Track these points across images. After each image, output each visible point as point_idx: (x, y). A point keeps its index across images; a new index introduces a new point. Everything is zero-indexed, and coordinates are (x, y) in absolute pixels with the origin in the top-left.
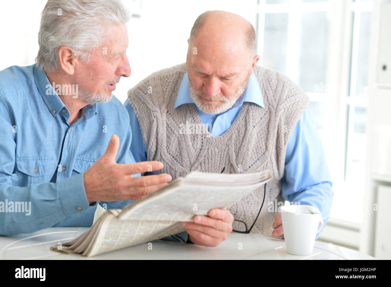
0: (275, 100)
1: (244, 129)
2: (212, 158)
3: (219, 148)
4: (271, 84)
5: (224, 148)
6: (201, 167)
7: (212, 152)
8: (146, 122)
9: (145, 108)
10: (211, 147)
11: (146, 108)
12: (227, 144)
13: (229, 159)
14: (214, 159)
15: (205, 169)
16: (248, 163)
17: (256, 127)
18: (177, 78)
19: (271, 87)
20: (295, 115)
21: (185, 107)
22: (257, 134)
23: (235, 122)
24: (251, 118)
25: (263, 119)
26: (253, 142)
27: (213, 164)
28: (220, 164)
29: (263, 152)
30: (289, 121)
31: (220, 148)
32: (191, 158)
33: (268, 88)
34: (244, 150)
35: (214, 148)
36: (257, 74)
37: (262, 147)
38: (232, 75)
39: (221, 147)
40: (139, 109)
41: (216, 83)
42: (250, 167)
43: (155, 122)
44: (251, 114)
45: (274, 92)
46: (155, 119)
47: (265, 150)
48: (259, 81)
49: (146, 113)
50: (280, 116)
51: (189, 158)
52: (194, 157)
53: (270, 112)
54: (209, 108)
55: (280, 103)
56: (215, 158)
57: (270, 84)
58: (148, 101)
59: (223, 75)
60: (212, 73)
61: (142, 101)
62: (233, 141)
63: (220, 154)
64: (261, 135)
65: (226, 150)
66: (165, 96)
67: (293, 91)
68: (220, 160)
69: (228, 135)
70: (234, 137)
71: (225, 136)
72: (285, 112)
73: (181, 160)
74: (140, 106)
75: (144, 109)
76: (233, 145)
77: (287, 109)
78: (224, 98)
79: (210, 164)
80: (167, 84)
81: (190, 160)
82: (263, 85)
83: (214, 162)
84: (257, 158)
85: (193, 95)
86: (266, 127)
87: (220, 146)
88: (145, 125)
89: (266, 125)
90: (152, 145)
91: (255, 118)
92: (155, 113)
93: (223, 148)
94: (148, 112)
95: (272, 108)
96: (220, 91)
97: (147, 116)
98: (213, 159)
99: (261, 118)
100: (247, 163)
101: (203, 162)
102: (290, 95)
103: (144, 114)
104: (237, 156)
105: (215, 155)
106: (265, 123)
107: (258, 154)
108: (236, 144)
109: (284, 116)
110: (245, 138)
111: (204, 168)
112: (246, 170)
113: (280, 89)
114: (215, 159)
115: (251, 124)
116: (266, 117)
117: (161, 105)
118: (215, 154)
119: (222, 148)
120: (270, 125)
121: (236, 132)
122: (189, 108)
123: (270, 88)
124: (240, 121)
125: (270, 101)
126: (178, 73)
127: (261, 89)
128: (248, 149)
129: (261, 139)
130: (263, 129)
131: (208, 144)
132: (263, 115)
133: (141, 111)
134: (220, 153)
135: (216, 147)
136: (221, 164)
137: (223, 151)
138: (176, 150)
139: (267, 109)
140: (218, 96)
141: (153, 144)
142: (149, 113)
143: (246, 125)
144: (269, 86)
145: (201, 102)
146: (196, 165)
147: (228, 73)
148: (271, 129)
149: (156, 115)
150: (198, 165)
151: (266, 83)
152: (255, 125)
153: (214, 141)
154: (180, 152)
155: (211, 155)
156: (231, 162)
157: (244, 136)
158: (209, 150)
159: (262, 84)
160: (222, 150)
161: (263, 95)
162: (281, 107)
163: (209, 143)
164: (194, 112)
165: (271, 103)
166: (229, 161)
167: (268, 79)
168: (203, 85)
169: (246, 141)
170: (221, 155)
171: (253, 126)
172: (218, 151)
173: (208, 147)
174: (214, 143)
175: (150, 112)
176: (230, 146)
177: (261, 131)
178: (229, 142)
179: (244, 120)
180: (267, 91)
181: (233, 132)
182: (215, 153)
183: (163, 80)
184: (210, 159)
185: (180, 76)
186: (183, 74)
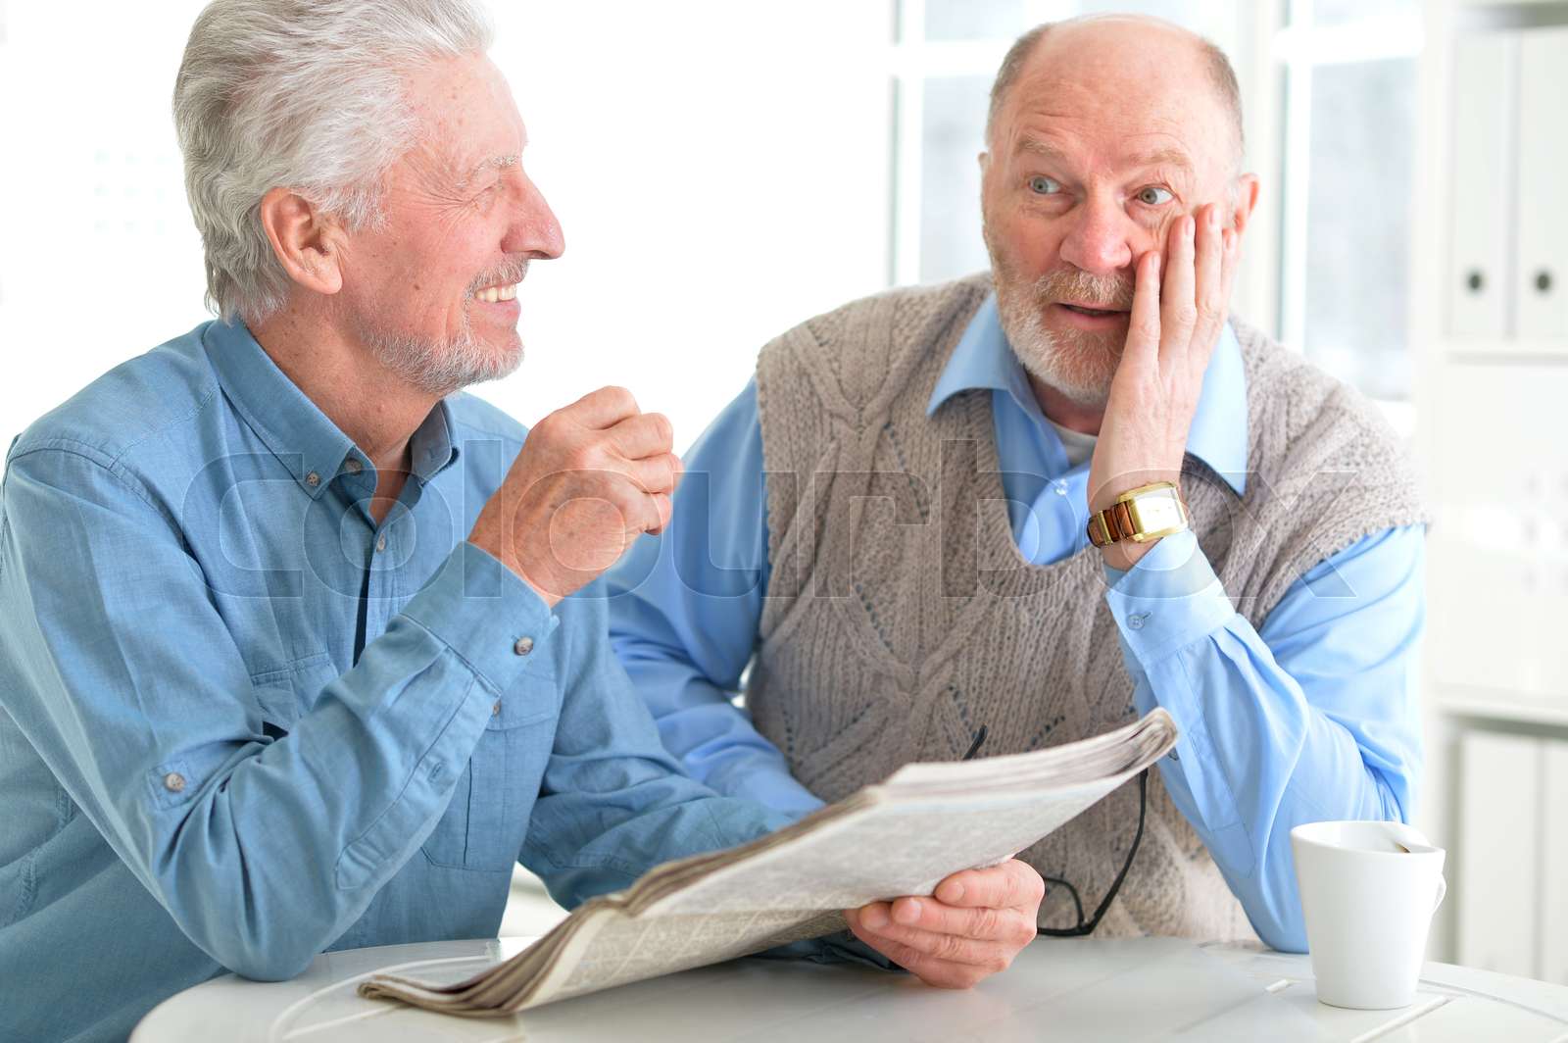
2: (1001, 643)
3: (1034, 612)
4: (1293, 414)
5: (1055, 616)
6: (956, 670)
7: (1004, 618)
8: (795, 448)
9: (802, 394)
10: (1007, 600)
11: (806, 393)
12: (1067, 603)
14: (1010, 651)
15: (968, 684)
18: (956, 306)
19: (1288, 424)
21: (955, 417)
27: (1004, 667)
28: (1032, 673)
31: (1041, 612)
32: (928, 626)
33: (1275, 428)
35: (1017, 605)
36: (1257, 366)
39: (1045, 611)
40: (775, 392)
43: (828, 459)
46: (834, 445)
48: (1254, 392)
49: (800, 415)
50: (1273, 519)
51: (921, 623)
56: (1015, 646)
57: (1288, 413)
58: (822, 373)
61: (800, 365)
63: (1036, 637)
65: (1062, 624)
66: (894, 361)
68: (1032, 659)
69: (1078, 570)
71: (1068, 571)
73: (890, 622)
74: (784, 382)
77: (1310, 504)
79: (991, 664)
80: (915, 322)
81: (921, 631)
82: (1264, 411)
83: (1008, 662)
87: (1042, 602)
88: (788, 460)
90: (799, 543)
92: (837, 422)
93: (1051, 613)
94: (813, 412)
97: (802, 425)
98: (1005, 648)
101: (965, 650)
103: (792, 418)
105: (1016, 635)
111: (965, 676)
112: (1118, 717)
114: (1014, 650)
117: (867, 396)
118: (1018, 630)
119: (1048, 612)
122: (967, 427)
123: (1283, 429)
126: (967, 290)
127: (1251, 424)
131: (996, 581)
133: (782, 402)
134: (1036, 630)
135: (1025, 604)
136: (1035, 674)
137: (1050, 625)
138: (883, 582)
142: (815, 417)
144: (1284, 419)
146: (940, 660)
149: (840, 432)
150: (946, 661)
151: (1274, 408)
153: (1022, 580)
155: (1002, 633)
158: (996, 607)
159: (1259, 408)
160: (1046, 619)
163: (1001, 580)
164: (985, 444)
167: (1287, 396)
170: (1038, 641)
172: (1031, 621)
174: (1020, 585)
175: (820, 414)
176: (1078, 612)
178: (1077, 598)
180: (1267, 438)
182: (1017, 625)
183: (907, 308)
184: (994, 645)
185: (968, 302)
186: (982, 298)
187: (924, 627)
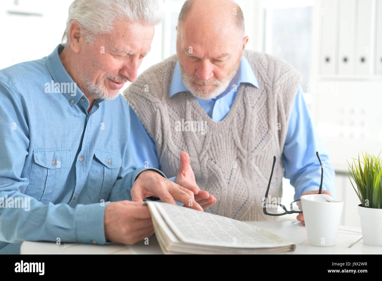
0: (269, 78)
1: (243, 112)
3: (222, 133)
5: (228, 133)
6: (209, 154)
7: (216, 138)
8: (148, 115)
10: (215, 133)
11: (145, 101)
12: (229, 129)
13: (235, 143)
16: (254, 144)
17: (255, 108)
18: (170, 68)
19: (263, 66)
20: (292, 90)
21: (183, 95)
22: (258, 114)
23: (233, 105)
24: (249, 99)
25: (261, 99)
26: (255, 123)
29: (266, 131)
30: (287, 97)
31: (224, 133)
33: (260, 68)
34: (247, 132)
35: (218, 133)
36: (247, 56)
37: (265, 127)
38: (224, 55)
41: (209, 66)
42: (256, 148)
43: (158, 114)
44: (248, 95)
45: (267, 71)
46: (158, 110)
47: (268, 129)
48: (250, 62)
49: (146, 107)
50: (277, 92)
51: (195, 147)
52: (200, 145)
53: (267, 91)
54: (203, 93)
55: (276, 80)
56: (221, 143)
57: (261, 63)
58: (146, 94)
59: (215, 57)
60: (204, 55)
61: (140, 95)
62: (235, 125)
63: (225, 139)
64: (261, 115)
65: (230, 134)
66: (163, 86)
67: (285, 67)
69: (229, 119)
70: (235, 120)
71: (226, 121)
72: (282, 88)
73: (187, 150)
75: (143, 102)
76: (236, 129)
77: (283, 85)
78: (217, 82)
79: (217, 149)
80: (162, 75)
82: (255, 65)
84: (261, 138)
85: (186, 81)
86: (265, 106)
87: (223, 131)
88: (148, 119)
89: (265, 104)
90: (159, 138)
91: (252, 99)
92: (157, 105)
95: (268, 87)
96: (213, 75)
97: (148, 109)
98: (219, 144)
99: (259, 98)
100: (252, 144)
101: (210, 149)
102: (283, 72)
104: (242, 139)
105: (220, 140)
106: (264, 102)
107: (262, 134)
108: (238, 127)
109: (281, 93)
110: (246, 120)
112: (253, 151)
113: (272, 67)
115: (250, 105)
116: (263, 96)
117: (161, 96)
119: (226, 132)
120: (269, 103)
121: (237, 115)
122: (187, 97)
123: (262, 68)
124: (239, 104)
125: (264, 80)
126: (171, 63)
128: (251, 131)
129: (262, 119)
130: (263, 108)
131: (211, 130)
132: (260, 94)
135: (220, 132)
137: (227, 135)
138: (181, 141)
139: (263, 88)
140: (211, 80)
141: (159, 136)
143: (245, 107)
144: (261, 66)
145: (195, 88)
146: (204, 154)
147: (220, 54)
148: (271, 107)
149: (158, 106)
150: (205, 153)
151: (257, 64)
152: (253, 106)
154: (185, 142)
155: (217, 141)
156: (237, 145)
157: (245, 118)
158: (213, 136)
159: (253, 65)
161: (257, 76)
162: (277, 84)
164: (193, 99)
165: (266, 82)
166: (235, 145)
167: (258, 60)
168: (196, 70)
169: (248, 123)
171: (252, 107)
172: (223, 136)
173: (211, 133)
174: (217, 128)
175: (151, 104)
176: (233, 130)
177: (261, 111)
178: (231, 126)
179: (242, 102)
180: (260, 71)
181: (234, 115)
182: (220, 138)
183: (157, 72)
184: (216, 145)
185: (173, 66)
186: (175, 64)
187: (196, 148)
